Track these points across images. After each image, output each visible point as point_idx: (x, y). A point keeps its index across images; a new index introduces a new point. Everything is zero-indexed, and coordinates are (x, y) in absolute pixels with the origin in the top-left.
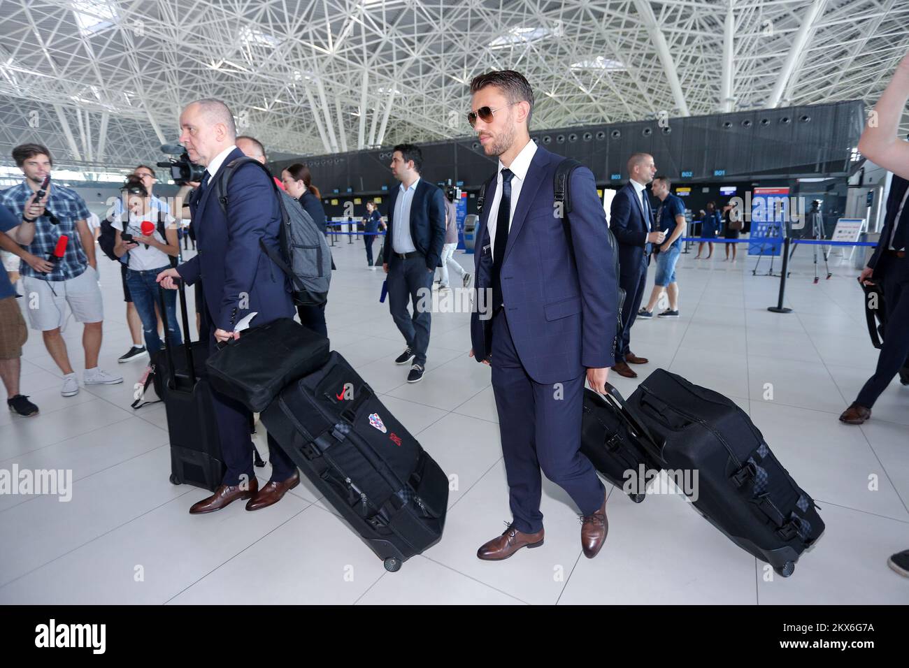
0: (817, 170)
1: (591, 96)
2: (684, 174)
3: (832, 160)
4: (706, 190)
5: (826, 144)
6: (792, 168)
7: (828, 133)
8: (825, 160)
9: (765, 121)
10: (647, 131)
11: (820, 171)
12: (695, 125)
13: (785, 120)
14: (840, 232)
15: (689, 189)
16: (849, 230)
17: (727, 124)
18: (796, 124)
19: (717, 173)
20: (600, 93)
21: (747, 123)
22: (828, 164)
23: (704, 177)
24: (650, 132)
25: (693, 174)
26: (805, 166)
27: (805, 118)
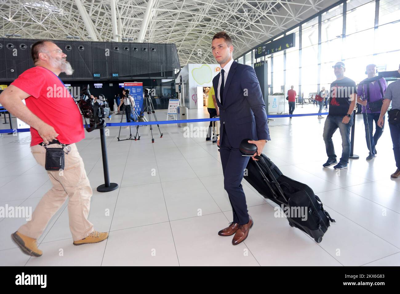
0: (162, 76)
1: (44, 26)
2: (95, 75)
3: (167, 71)
4: (111, 85)
5: (164, 63)
6: (151, 74)
7: (164, 58)
8: (165, 71)
9: (135, 49)
10: (68, 47)
11: (163, 76)
12: (98, 47)
13: (145, 49)
14: (171, 106)
15: (101, 84)
16: (174, 105)
17: (116, 48)
18: (150, 52)
19: (114, 75)
20: (49, 25)
21: (126, 48)
22: (166, 72)
23: (108, 77)
24: (71, 48)
25: (101, 75)
26: (156, 73)
27: (153, 49)
